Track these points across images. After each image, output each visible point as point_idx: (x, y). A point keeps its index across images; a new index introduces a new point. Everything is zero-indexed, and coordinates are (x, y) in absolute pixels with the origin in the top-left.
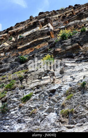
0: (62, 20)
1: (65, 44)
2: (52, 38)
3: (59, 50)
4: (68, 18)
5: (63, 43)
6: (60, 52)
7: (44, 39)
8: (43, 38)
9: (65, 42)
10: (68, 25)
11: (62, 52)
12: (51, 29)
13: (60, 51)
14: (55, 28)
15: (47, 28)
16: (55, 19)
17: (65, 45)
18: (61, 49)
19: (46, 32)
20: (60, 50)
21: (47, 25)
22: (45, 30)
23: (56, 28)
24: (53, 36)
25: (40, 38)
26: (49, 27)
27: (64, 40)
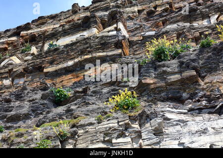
0: (147, 20)
1: (164, 69)
2: (125, 55)
3: (152, 82)
4: (160, 15)
5: (160, 66)
6: (152, 86)
7: (107, 56)
8: (104, 54)
9: (164, 66)
10: (164, 30)
11: (157, 88)
12: (124, 36)
13: (152, 84)
14: (132, 34)
15: (115, 33)
16: (131, 15)
17: (165, 72)
18: (156, 80)
19: (113, 40)
20: (154, 83)
21: (115, 25)
22: (111, 36)
23: (134, 36)
24: (127, 51)
25: (99, 52)
26: (120, 30)
27: (162, 60)
